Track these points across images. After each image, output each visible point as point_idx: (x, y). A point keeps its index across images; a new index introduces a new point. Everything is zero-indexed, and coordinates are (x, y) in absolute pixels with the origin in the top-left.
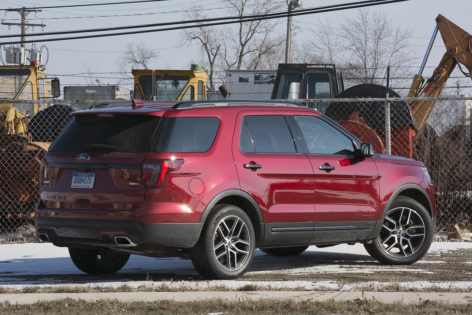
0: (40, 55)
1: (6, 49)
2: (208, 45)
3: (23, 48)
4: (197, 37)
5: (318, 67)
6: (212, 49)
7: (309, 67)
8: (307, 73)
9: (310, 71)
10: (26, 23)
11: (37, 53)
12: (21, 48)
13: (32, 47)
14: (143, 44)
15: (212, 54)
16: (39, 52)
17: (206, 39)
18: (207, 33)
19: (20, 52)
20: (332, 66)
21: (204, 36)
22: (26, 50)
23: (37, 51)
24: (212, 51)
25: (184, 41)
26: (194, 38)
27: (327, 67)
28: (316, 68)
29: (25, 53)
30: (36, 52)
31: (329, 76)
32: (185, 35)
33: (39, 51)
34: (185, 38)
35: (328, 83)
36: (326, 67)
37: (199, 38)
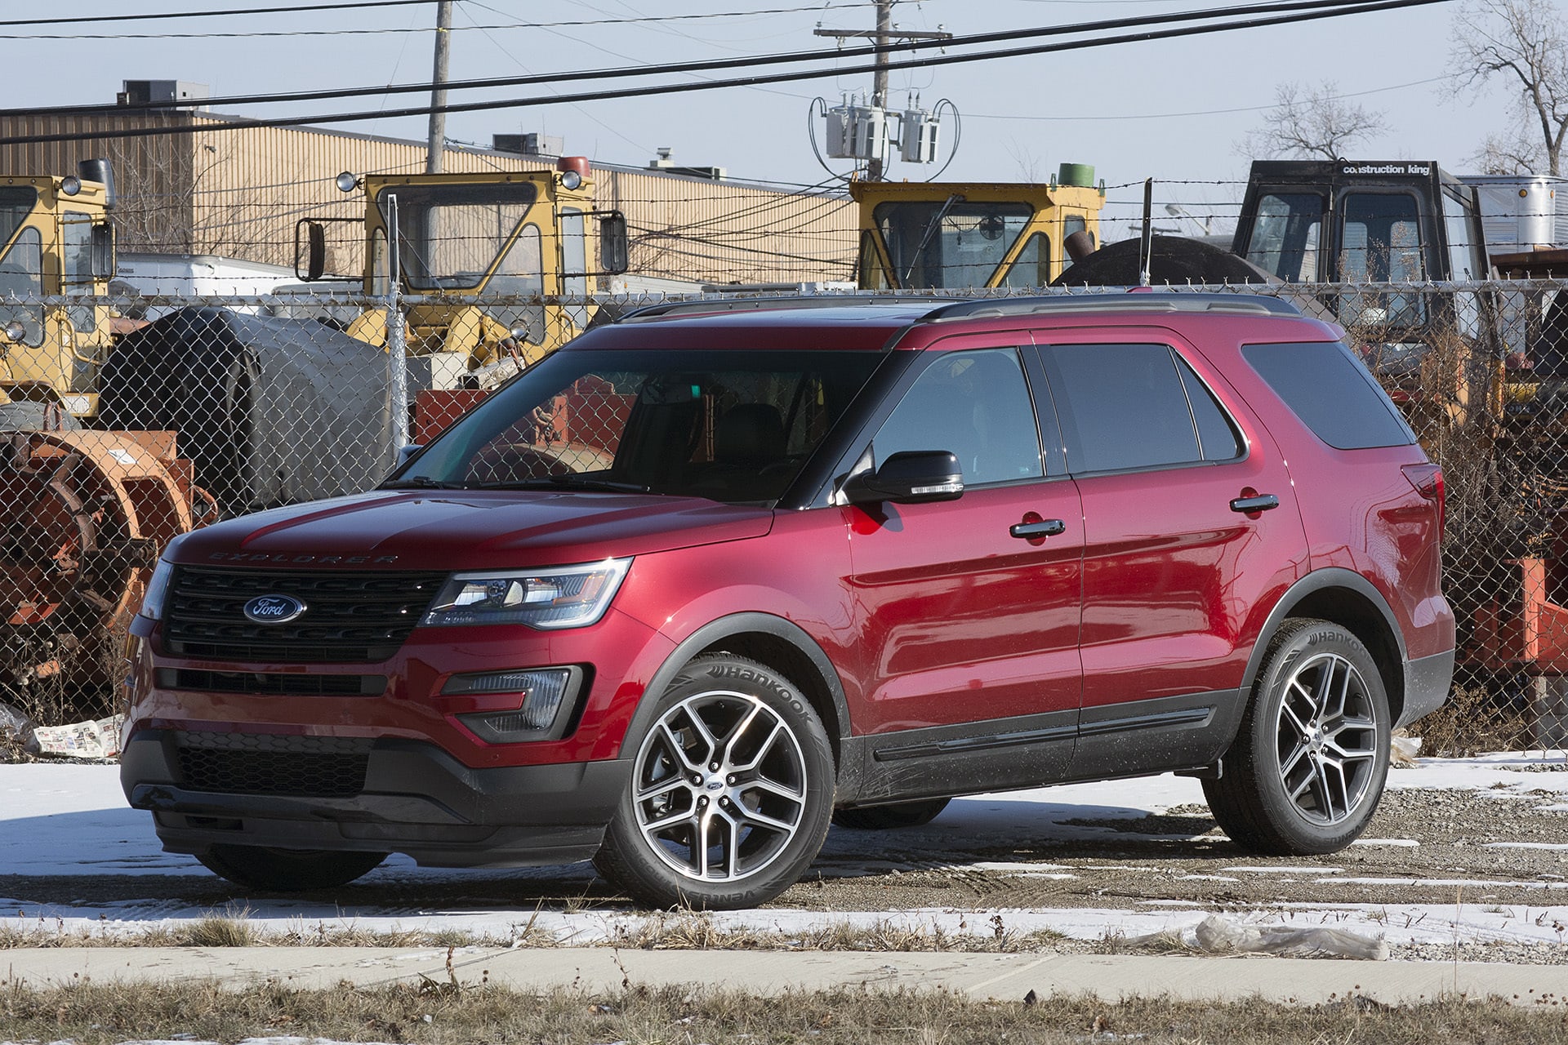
0: (934, 130)
1: (828, 112)
2: (1542, 90)
3: (879, 109)
4: (1507, 63)
5: (1380, 170)
6: (1554, 101)
7: (1351, 171)
8: (1344, 190)
9: (1356, 187)
10: (891, 29)
11: (922, 123)
12: (874, 108)
13: (910, 106)
14: (1329, 88)
15: (1555, 119)
16: (931, 120)
17: (1535, 69)
18: (1539, 48)
19: (871, 120)
20: (1428, 169)
21: (1530, 61)
22: (888, 114)
23: (923, 117)
24: (1553, 107)
25: (1465, 78)
26: (1496, 67)
27: (1410, 170)
28: (1373, 176)
29: (885, 124)
30: (919, 121)
31: (1415, 201)
32: (1469, 55)
33: (929, 117)
34: (1468, 66)
35: (1415, 225)
36: (1406, 170)
37: (1514, 66)
